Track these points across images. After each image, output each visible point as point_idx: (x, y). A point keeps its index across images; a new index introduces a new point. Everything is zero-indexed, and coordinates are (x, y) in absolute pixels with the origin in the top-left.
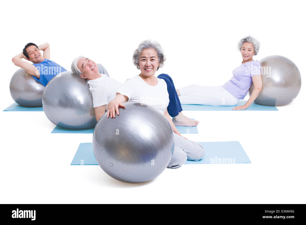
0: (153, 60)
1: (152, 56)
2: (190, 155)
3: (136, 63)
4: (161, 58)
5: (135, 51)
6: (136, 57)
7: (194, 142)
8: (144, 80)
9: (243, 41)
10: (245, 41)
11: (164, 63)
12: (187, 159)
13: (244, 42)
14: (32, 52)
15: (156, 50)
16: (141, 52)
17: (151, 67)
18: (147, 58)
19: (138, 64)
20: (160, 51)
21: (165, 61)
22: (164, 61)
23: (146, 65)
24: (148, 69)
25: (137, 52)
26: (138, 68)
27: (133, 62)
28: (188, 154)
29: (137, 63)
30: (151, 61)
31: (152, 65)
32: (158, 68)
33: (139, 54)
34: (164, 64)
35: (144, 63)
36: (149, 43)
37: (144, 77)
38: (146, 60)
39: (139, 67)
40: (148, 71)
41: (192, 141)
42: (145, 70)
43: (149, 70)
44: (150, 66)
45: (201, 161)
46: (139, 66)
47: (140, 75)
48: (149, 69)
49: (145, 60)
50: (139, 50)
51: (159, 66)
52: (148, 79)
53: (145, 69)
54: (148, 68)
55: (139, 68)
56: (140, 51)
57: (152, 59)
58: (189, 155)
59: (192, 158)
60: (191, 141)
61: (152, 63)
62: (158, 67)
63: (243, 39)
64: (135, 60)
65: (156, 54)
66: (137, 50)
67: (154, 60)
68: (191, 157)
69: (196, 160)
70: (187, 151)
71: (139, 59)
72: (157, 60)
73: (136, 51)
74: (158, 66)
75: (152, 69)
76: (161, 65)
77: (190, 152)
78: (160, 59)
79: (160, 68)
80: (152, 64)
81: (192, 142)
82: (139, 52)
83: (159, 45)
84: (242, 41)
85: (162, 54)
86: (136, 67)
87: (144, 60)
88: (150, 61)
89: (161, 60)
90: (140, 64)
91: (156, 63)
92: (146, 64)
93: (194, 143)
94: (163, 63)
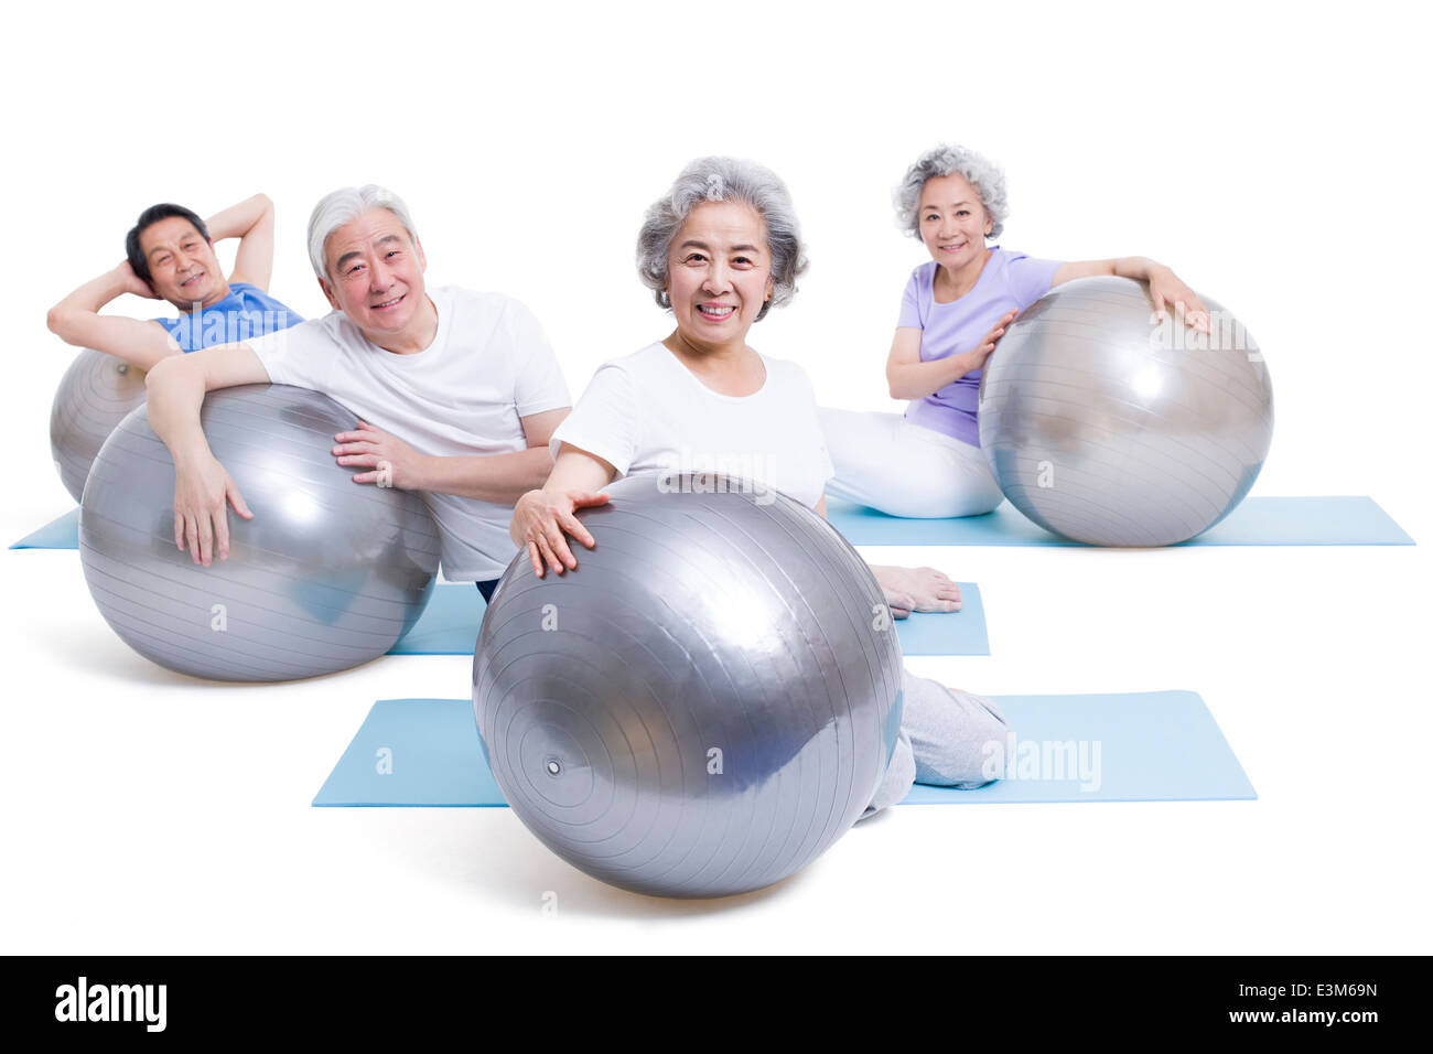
0: (746, 265)
1: (738, 242)
2: (935, 757)
3: (652, 274)
4: (786, 256)
5: (652, 206)
6: (654, 239)
7: (954, 690)
8: (689, 368)
9: (919, 176)
10: (928, 173)
11: (799, 282)
12: (914, 779)
13: (925, 181)
14: (167, 253)
15: (761, 210)
16: (682, 217)
17: (732, 300)
18: (712, 249)
19: (662, 282)
20: (786, 220)
21: (804, 273)
22: (799, 272)
23: (707, 286)
24: (715, 306)
25: (664, 216)
26: (659, 300)
27: (640, 263)
28: (922, 754)
29: (655, 271)
30: (733, 267)
31: (736, 290)
32: (766, 306)
33: (671, 228)
34: (797, 290)
35: (692, 276)
36: (731, 173)
37: (692, 349)
38: (706, 259)
39: (664, 295)
40: (714, 321)
41: (947, 686)
42: (697, 313)
43: (716, 315)
44: (726, 293)
45: (992, 786)
46: (665, 290)
47: (671, 342)
48: (718, 311)
49: (703, 261)
50: (675, 206)
51: (769, 296)
52: (712, 362)
53: (699, 308)
54: (715, 301)
55: (668, 299)
56: (679, 212)
57: (741, 260)
58: (929, 755)
59: (947, 774)
60: (943, 688)
61: (738, 277)
62: (765, 303)
63: (913, 168)
64: (649, 254)
65: (762, 232)
66: (666, 206)
67: (749, 262)
68: (937, 769)
69: (967, 782)
70: (919, 736)
71: (669, 250)
72: (763, 263)
73: (660, 212)
74: (767, 299)
75: (734, 308)
76: (780, 291)
77: (933, 740)
78: (779, 261)
79: (772, 311)
80: (737, 283)
81: (947, 691)
82: (673, 218)
83: (779, 189)
84: (913, 179)
85: (791, 236)
86: (648, 294)
87: (698, 257)
88: (727, 263)
89: (782, 269)
90: (673, 280)
91: (755, 279)
92: (708, 280)
93: (955, 695)
94: (790, 283)
